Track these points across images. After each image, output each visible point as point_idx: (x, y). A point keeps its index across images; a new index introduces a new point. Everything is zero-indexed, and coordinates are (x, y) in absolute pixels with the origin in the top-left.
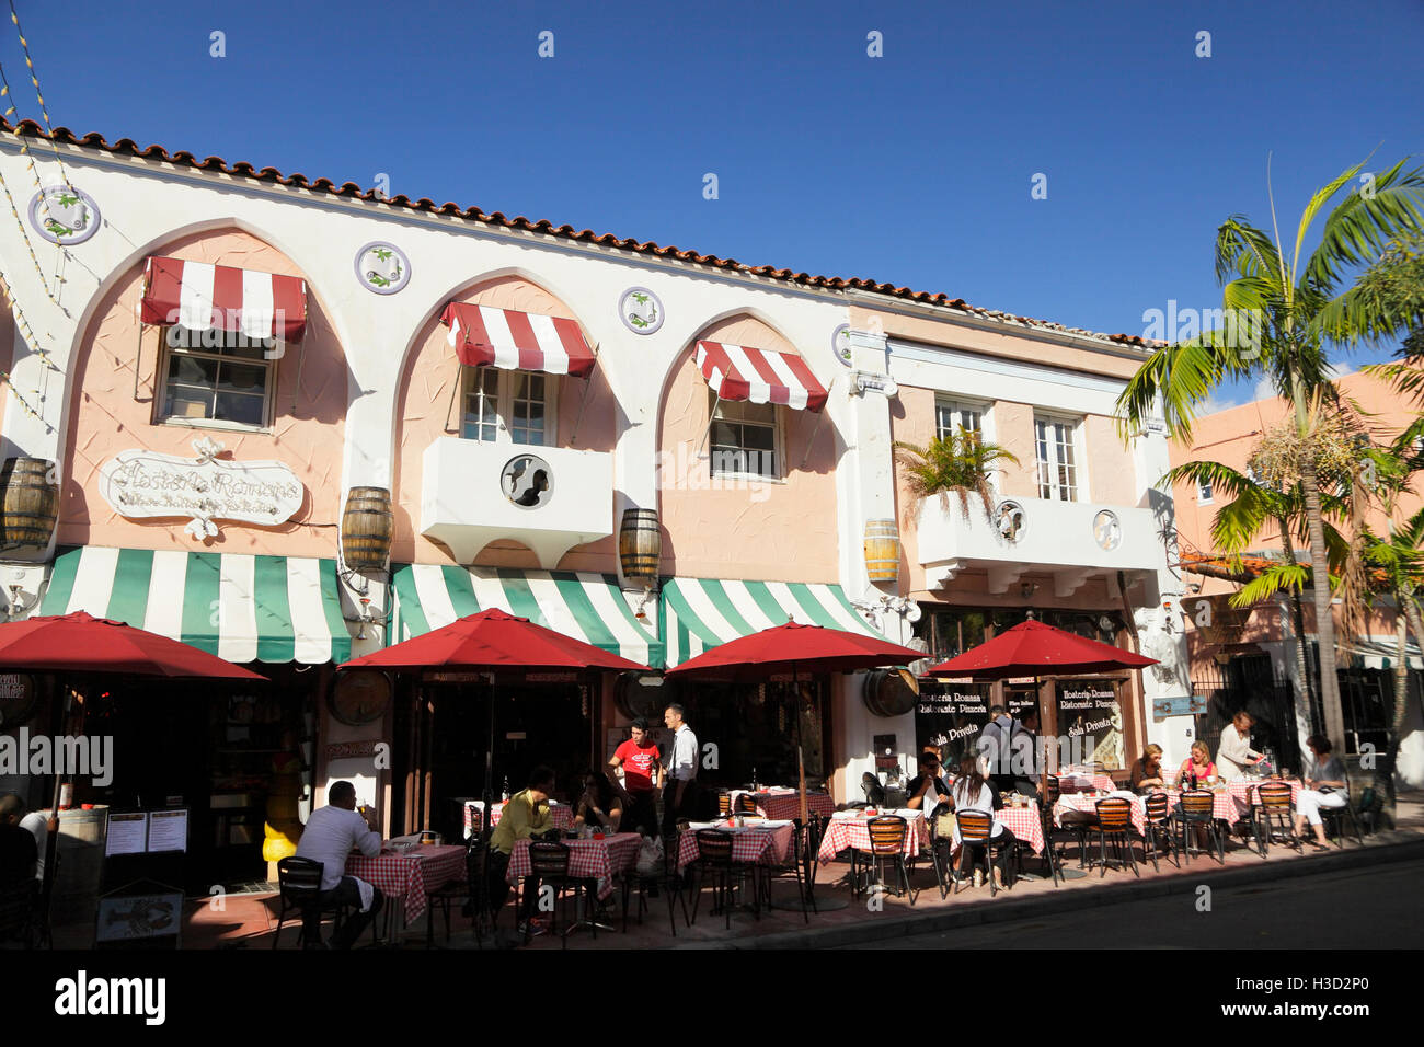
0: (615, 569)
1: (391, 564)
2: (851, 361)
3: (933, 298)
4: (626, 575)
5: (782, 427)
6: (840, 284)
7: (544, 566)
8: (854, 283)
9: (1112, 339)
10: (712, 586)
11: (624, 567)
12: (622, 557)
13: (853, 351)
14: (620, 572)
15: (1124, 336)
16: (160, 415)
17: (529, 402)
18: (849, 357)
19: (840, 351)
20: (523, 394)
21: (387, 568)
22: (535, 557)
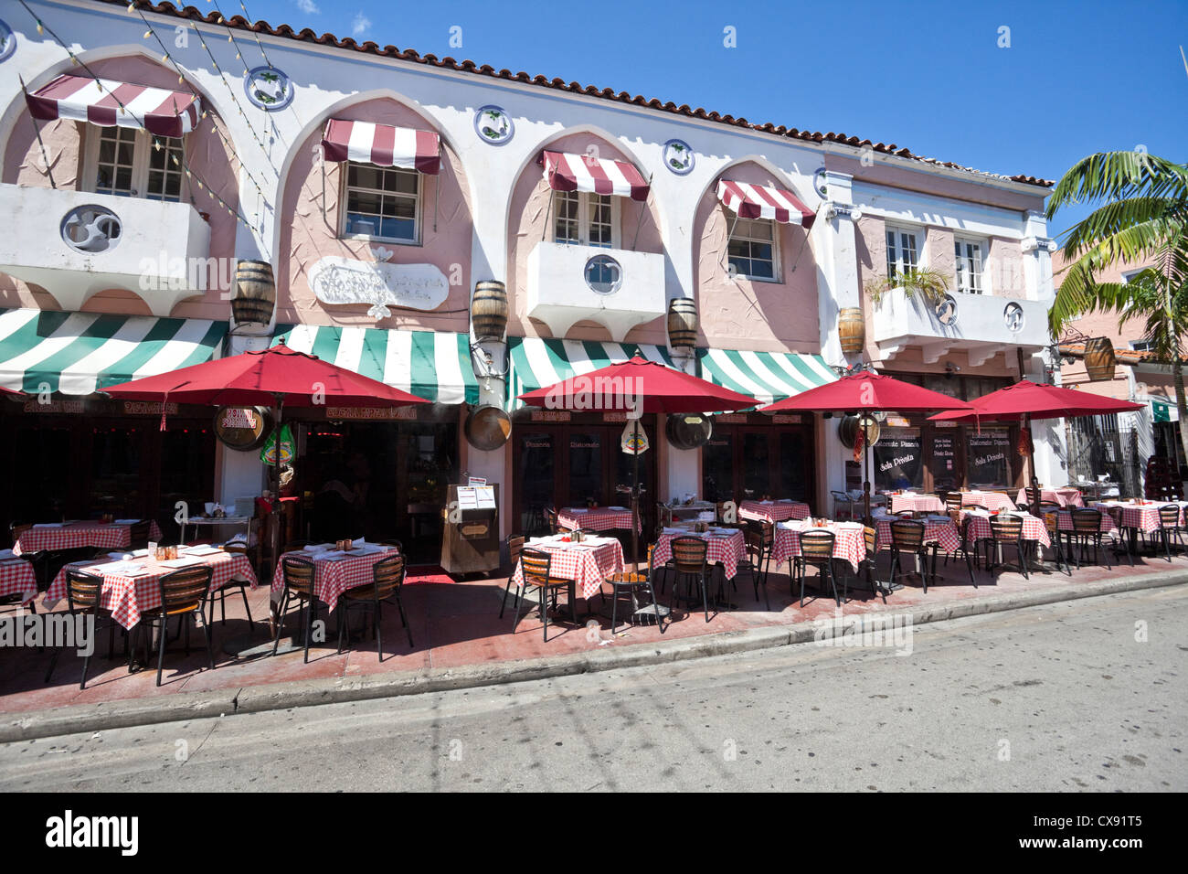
0: (665, 341)
1: (507, 337)
2: (828, 195)
3: (886, 148)
4: (673, 346)
5: (778, 243)
6: (819, 138)
7: (615, 339)
8: (830, 137)
9: (1014, 179)
10: (733, 355)
11: (671, 340)
12: (669, 333)
13: (828, 187)
14: (669, 344)
15: (1023, 177)
16: (343, 232)
17: (600, 224)
18: (825, 193)
19: (819, 188)
20: (596, 219)
21: (504, 340)
22: (609, 333)
